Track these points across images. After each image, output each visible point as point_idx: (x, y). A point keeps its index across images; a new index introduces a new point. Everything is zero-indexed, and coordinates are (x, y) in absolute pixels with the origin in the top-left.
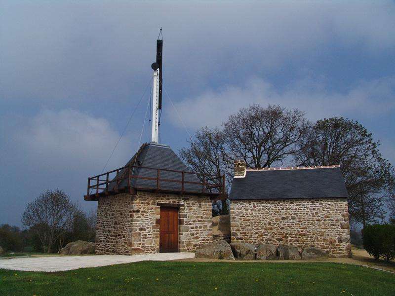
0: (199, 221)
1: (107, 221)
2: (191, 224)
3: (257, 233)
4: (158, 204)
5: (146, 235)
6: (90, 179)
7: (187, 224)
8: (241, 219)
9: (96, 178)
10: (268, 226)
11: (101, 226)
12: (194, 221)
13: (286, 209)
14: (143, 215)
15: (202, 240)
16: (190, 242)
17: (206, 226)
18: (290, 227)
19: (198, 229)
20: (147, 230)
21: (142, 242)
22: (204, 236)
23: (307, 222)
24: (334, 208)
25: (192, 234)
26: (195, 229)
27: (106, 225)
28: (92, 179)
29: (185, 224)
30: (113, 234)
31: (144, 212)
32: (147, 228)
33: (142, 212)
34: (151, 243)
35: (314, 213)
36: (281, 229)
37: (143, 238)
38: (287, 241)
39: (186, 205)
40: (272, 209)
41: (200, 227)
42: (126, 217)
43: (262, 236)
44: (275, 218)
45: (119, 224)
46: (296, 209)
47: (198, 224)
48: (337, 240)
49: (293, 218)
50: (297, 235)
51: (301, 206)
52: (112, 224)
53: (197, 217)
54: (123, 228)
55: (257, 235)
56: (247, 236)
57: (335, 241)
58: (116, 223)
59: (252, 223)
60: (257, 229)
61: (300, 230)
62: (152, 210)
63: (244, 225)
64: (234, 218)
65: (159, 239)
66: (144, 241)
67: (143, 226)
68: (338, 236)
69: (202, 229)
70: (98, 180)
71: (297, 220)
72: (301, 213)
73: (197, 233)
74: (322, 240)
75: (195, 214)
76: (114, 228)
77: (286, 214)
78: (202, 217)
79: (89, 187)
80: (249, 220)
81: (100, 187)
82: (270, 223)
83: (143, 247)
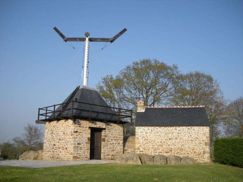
0: (115, 140)
1: (53, 138)
2: (109, 141)
3: (153, 148)
4: (89, 128)
5: (81, 148)
6: (39, 109)
7: (107, 141)
8: (142, 139)
9: (45, 109)
10: (160, 144)
11: (48, 141)
12: (112, 140)
13: (172, 133)
14: (80, 134)
15: (117, 152)
16: (109, 153)
17: (119, 143)
18: (174, 144)
19: (114, 145)
20: (82, 144)
21: (79, 152)
22: (118, 150)
23: (184, 141)
24: (201, 132)
25: (110, 148)
26: (112, 145)
27: (52, 141)
28: (41, 109)
29: (106, 141)
30: (57, 147)
31: (81, 132)
32: (83, 143)
33: (79, 132)
34: (85, 153)
35: (189, 136)
36: (168, 145)
37: (80, 150)
38: (172, 153)
39: (107, 129)
40: (163, 133)
41: (116, 144)
42: (68, 136)
43: (156, 150)
44: (165, 138)
45: (62, 140)
46: (178, 133)
47: (114, 142)
48: (202, 153)
49: (176, 139)
50: (178, 149)
51: (181, 131)
52: (57, 140)
53: (114, 137)
54: (66, 142)
55: (153, 149)
56: (146, 150)
57: (201, 153)
58: (60, 140)
59: (150, 141)
60: (153, 146)
61: (180, 146)
62: (86, 131)
63: (144, 143)
64: (138, 138)
65: (89, 151)
66: (80, 151)
67: (80, 142)
68: (203, 150)
69: (117, 145)
70: (47, 110)
71: (179, 140)
72: (181, 136)
73: (114, 148)
74: (193, 152)
75: (113, 135)
76: (58, 142)
77: (172, 136)
78: (117, 137)
79: (39, 115)
80: (148, 140)
81: (48, 115)
82: (161, 142)
83: (79, 155)
